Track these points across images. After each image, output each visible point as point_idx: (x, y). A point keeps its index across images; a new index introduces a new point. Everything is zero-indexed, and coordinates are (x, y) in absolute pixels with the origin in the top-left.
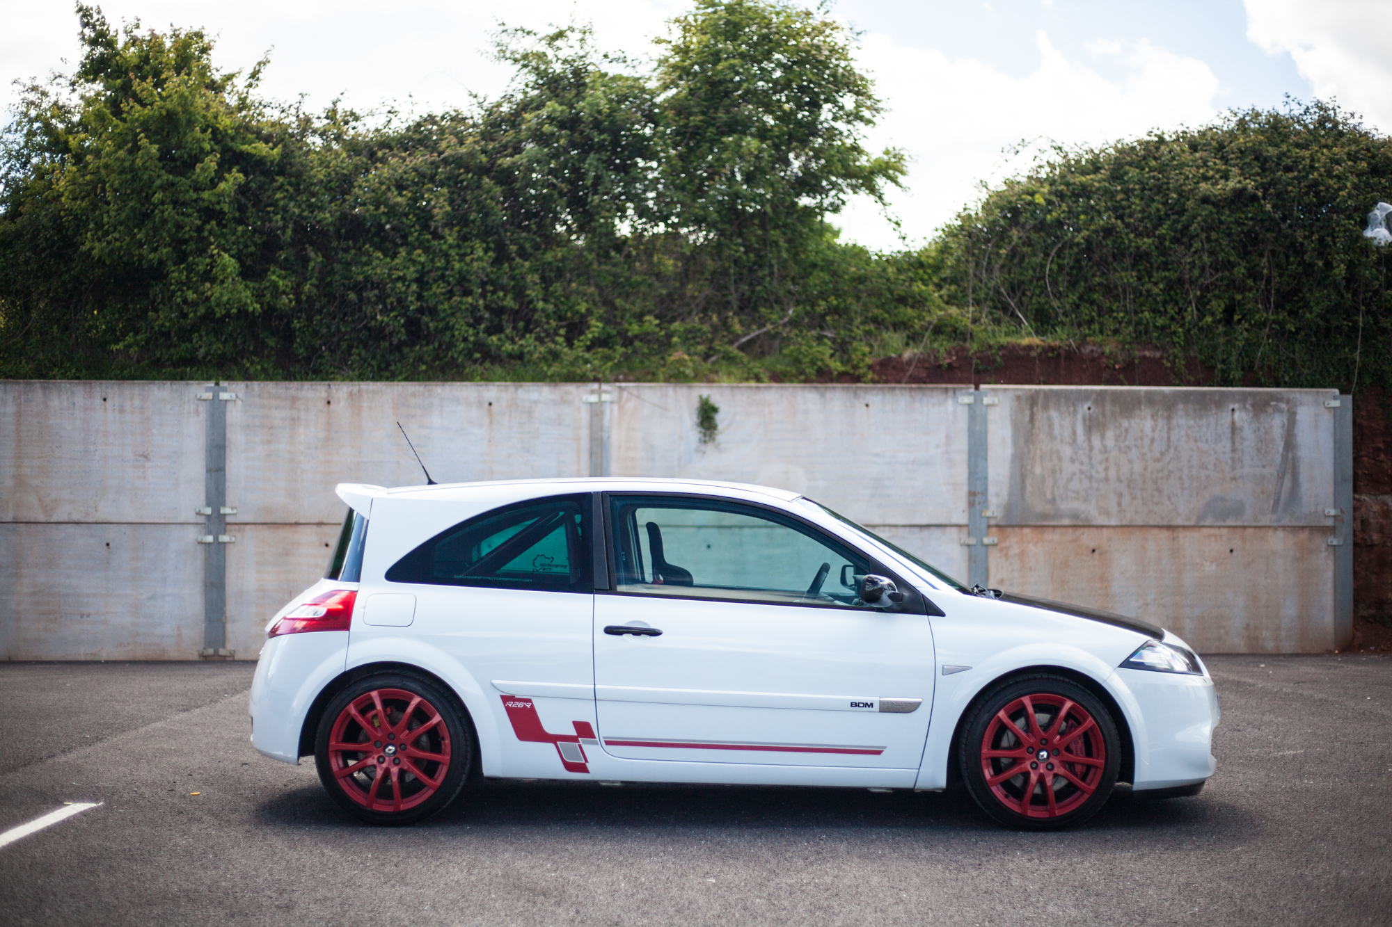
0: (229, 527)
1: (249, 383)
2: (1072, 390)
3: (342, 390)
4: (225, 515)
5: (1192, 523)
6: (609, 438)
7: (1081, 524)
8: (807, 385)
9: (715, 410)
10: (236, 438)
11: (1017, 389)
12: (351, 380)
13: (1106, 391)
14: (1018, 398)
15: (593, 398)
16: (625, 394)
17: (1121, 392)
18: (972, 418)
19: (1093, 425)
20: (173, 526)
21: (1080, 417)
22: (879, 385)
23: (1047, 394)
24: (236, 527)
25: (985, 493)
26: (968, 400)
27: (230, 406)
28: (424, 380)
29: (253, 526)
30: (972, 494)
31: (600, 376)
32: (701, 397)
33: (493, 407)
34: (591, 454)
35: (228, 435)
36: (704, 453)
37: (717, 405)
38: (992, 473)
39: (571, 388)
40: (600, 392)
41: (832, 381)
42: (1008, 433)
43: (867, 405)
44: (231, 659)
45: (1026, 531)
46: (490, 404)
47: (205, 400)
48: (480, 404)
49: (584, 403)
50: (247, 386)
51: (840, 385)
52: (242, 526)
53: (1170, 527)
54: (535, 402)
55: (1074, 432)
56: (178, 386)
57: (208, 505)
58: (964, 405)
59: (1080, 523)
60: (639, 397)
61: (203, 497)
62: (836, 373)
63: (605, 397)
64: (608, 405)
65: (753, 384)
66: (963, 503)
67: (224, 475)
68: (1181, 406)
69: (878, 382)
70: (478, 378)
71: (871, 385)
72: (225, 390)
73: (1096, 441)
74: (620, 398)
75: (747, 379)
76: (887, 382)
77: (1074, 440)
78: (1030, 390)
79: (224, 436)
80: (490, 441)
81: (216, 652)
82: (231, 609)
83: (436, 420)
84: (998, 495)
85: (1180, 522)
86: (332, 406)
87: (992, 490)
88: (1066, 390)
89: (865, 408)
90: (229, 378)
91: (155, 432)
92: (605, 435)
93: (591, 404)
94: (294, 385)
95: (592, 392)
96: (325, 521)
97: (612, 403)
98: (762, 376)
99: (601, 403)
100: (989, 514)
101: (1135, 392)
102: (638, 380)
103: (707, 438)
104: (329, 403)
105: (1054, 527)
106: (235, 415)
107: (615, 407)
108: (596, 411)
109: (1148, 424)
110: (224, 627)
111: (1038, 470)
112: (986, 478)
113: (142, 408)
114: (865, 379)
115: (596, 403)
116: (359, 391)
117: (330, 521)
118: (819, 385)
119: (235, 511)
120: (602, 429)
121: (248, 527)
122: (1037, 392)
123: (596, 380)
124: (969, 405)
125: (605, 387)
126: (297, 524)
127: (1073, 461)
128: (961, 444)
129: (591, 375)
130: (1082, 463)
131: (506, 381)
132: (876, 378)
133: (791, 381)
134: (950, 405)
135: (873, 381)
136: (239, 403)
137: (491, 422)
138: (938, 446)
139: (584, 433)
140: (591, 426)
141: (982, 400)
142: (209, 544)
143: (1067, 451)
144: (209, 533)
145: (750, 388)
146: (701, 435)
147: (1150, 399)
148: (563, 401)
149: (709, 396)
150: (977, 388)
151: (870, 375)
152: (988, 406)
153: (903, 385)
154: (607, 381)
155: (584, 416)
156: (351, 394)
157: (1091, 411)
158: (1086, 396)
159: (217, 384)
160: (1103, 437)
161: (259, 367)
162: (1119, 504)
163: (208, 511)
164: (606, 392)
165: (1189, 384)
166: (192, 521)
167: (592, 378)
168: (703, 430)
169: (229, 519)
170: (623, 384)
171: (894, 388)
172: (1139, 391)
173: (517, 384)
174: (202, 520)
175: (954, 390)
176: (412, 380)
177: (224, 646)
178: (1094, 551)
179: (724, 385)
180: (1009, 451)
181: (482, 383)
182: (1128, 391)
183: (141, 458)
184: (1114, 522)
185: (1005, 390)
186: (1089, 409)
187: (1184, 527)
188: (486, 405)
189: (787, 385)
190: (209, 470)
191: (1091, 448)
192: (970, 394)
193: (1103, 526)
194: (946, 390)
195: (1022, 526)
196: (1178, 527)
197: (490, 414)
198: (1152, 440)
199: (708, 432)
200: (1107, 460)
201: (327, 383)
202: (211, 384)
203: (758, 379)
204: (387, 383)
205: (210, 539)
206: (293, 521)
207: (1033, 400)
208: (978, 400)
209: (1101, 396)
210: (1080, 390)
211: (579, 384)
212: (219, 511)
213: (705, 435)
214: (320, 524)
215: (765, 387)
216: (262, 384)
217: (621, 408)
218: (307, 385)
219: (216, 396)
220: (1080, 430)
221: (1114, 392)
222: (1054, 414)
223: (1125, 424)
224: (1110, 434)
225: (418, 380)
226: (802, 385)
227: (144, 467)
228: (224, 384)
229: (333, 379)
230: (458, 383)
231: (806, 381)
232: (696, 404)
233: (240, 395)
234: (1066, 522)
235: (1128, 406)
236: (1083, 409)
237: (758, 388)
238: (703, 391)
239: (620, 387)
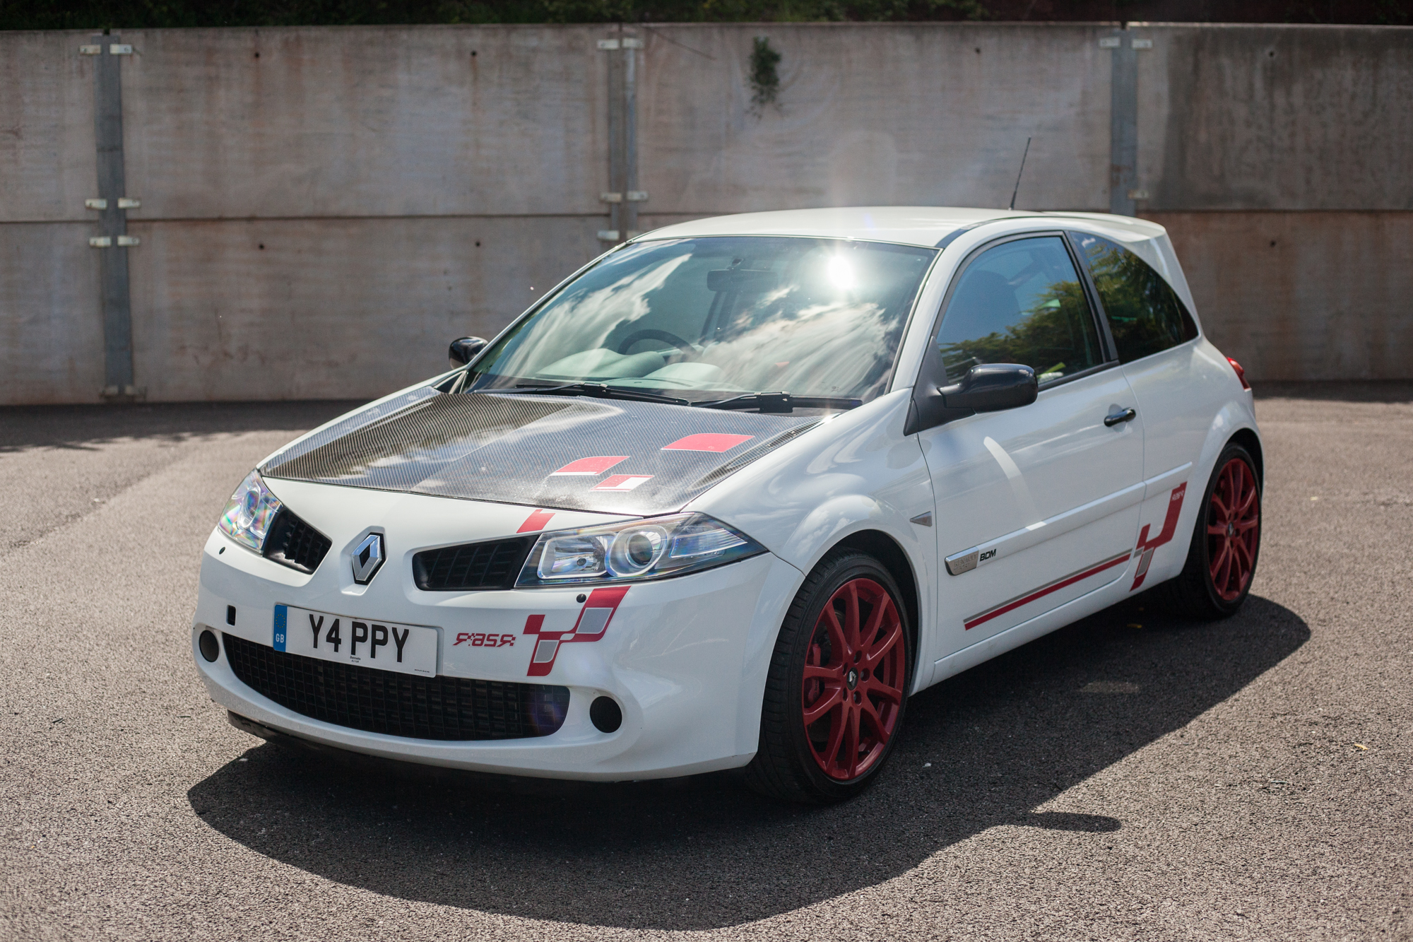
0: (131, 226)
1: (150, 31)
2: (1249, 29)
3: (274, 39)
4: (124, 210)
5: (1402, 207)
6: (634, 97)
7: (1257, 209)
8: (898, 23)
9: (776, 58)
10: (136, 105)
11: (1178, 28)
12: (287, 23)
13: (1294, 30)
14: (1178, 40)
15: (612, 44)
16: (655, 38)
17: (1315, 30)
18: (1117, 67)
19: (1277, 77)
20: (57, 226)
21: (1259, 65)
22: (994, 23)
23: (1217, 34)
24: (140, 225)
25: (1133, 167)
26: (1114, 42)
27: (125, 63)
28: (386, 23)
29: (161, 224)
30: (1115, 169)
31: (620, 13)
32: (756, 41)
33: (477, 58)
34: (610, 119)
35: (125, 102)
36: (760, 117)
37: (777, 51)
38: (1142, 140)
39: (582, 31)
40: (620, 36)
41: (928, 17)
42: (1164, 88)
43: (978, 51)
44: (140, 400)
45: (1186, 217)
46: (474, 54)
47: (91, 55)
48: (460, 54)
49: (600, 51)
50: (146, 35)
51: (943, 23)
52: (148, 224)
53: (1373, 213)
54: (534, 50)
55: (1251, 86)
56: (55, 37)
57: (102, 196)
58: (1107, 49)
59: (1256, 207)
60: (672, 41)
61: (94, 187)
62: (933, 7)
63: (629, 43)
64: (631, 53)
65: (826, 23)
66: (1103, 182)
67: (122, 156)
68: (1391, 51)
69: (989, 19)
70: (457, 18)
71: (980, 23)
72: (119, 42)
73: (1280, 99)
74: (648, 45)
75: (816, 17)
76: (1000, 19)
77: (1251, 97)
78: (1195, 29)
79: (120, 103)
80: (474, 104)
81: (121, 391)
82: (139, 334)
83: (402, 77)
84: (1149, 170)
85: (1386, 205)
86: (262, 60)
87: (1142, 162)
88: (1242, 29)
89: (974, 54)
90: (125, 24)
91: (27, 100)
92: (629, 94)
93: (609, 51)
94: (209, 33)
95: (610, 36)
96: (258, 214)
97: (637, 50)
98: (836, 11)
99: (622, 50)
100: (1138, 195)
101: (1332, 31)
102: (670, 19)
103: (764, 97)
104: (257, 55)
105: (1222, 212)
106: (132, 76)
107: (642, 56)
108: (616, 61)
109: (1349, 74)
110: (131, 358)
111: (1203, 137)
112: (1134, 147)
113: (8, 67)
114: (970, 16)
115: (615, 51)
116: (298, 39)
117: (265, 215)
118: (913, 24)
119: (137, 204)
120: (624, 85)
121: (156, 225)
122: (1204, 31)
123: (616, 19)
124: (1113, 49)
125: (627, 29)
126: (221, 219)
127: (1248, 124)
128: (1102, 102)
129: (607, 13)
130: (1260, 127)
131: (494, 22)
132: (987, 13)
133: (876, 19)
134: (1088, 51)
135: (983, 18)
136: (137, 58)
137: (475, 79)
138: (1071, 105)
139: (601, 91)
140: (609, 81)
141: (1130, 43)
142: (105, 248)
143: (1241, 112)
144: (104, 234)
145: (822, 28)
146: (754, 93)
147: (1352, 41)
148: (572, 49)
149: (767, 39)
150: (1123, 26)
151: (979, 10)
152: (1139, 50)
153: (1024, 23)
154: (631, 21)
155: (600, 68)
156: (286, 43)
157: (1275, 57)
158: (1269, 36)
159: (107, 33)
160: (1288, 93)
161: (165, 9)
162: (1308, 182)
163: (100, 204)
164: (629, 36)
165: (1398, 21)
166: (81, 218)
167: (609, 16)
168: (759, 86)
169: (131, 215)
170: (652, 25)
171: (1014, 27)
172: (1337, 30)
173: (510, 26)
174: (94, 216)
175: (1095, 29)
176: (368, 23)
177: (132, 382)
178: (1273, 244)
179: (788, 24)
180: (1165, 110)
181: (462, 25)
182: (1323, 31)
183: (9, 135)
184: (1300, 205)
185: (1162, 29)
186: (1272, 54)
187: (1391, 212)
188: (468, 55)
189: (870, 23)
190: (101, 150)
191: (1273, 107)
192: (1112, 35)
193: (1285, 212)
194: (1083, 30)
195: (1181, 212)
196: (1384, 211)
197: (474, 68)
198: (1353, 97)
199: (765, 88)
200: (1293, 123)
201: (253, 28)
202: (99, 34)
203: (830, 15)
204: (335, 27)
205: (103, 242)
206: (216, 215)
207: (1198, 42)
208: (1126, 42)
209: (1288, 35)
210: (1261, 29)
211: (593, 25)
212: (116, 204)
213: (762, 93)
214: (251, 219)
215: (841, 27)
216: (167, 32)
217: (649, 56)
218: (227, 32)
219: (105, 49)
220: (1259, 84)
221: (1304, 32)
222: (1225, 61)
223: (1318, 75)
224: (1298, 88)
225: (376, 23)
226: (889, 23)
227: (14, 146)
228: (116, 33)
229: (262, 24)
230: (430, 26)
231: (896, 18)
232: (749, 49)
233: (138, 48)
234: (1238, 206)
235: (1322, 51)
236: (1263, 55)
237: (832, 28)
238: (761, 32)
239: (648, 28)
